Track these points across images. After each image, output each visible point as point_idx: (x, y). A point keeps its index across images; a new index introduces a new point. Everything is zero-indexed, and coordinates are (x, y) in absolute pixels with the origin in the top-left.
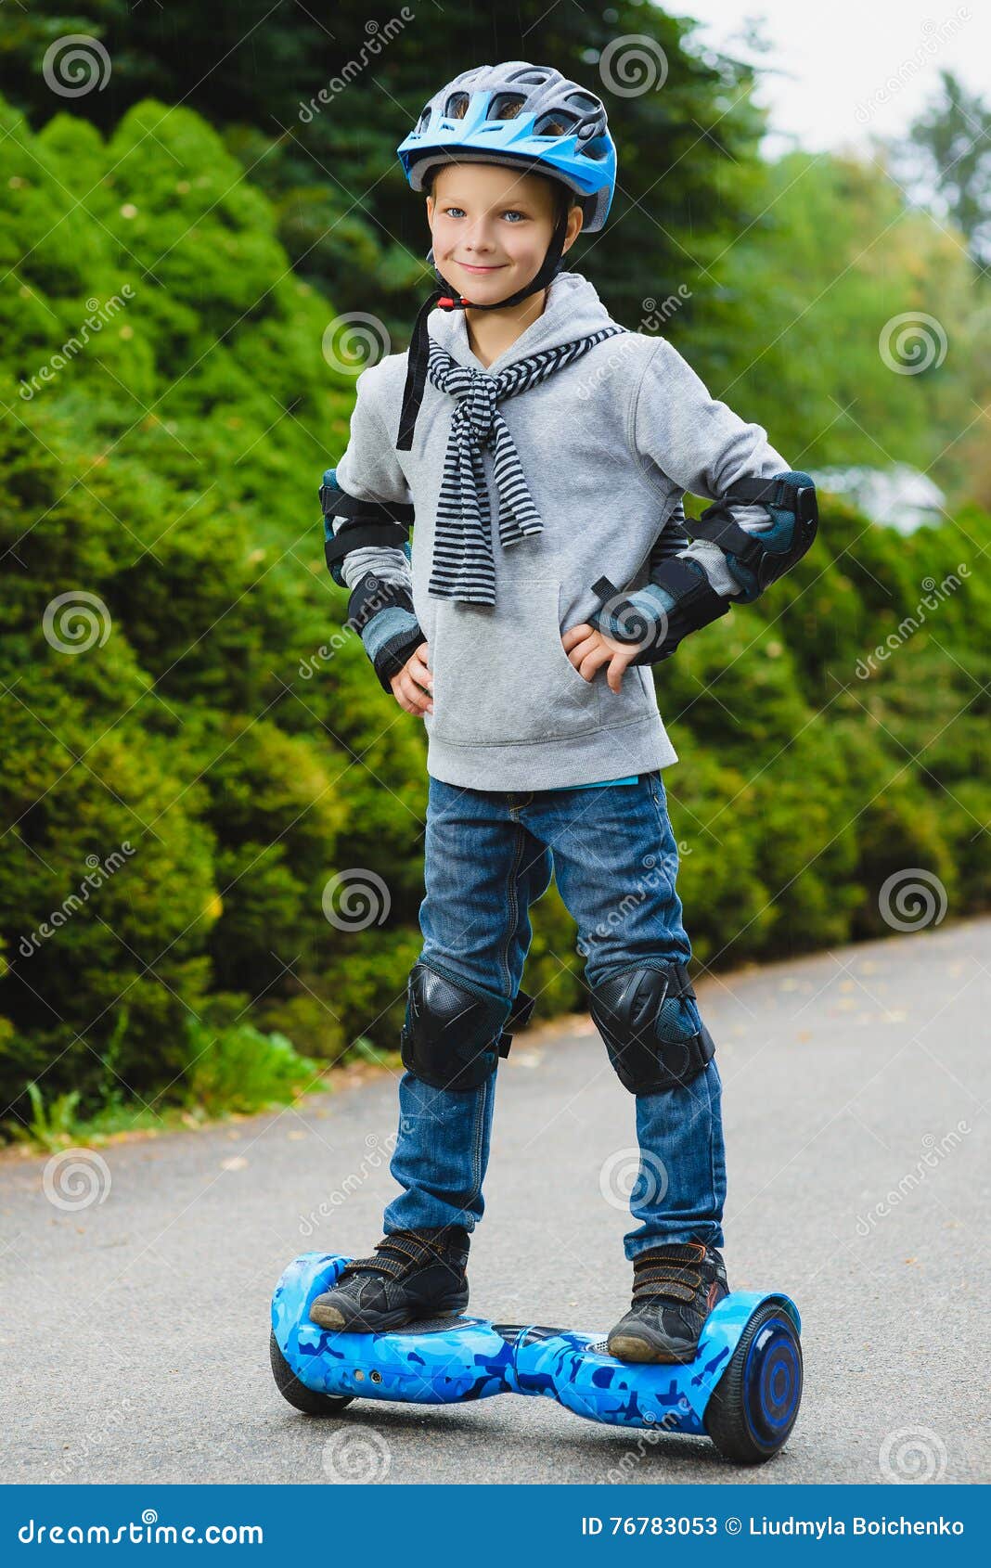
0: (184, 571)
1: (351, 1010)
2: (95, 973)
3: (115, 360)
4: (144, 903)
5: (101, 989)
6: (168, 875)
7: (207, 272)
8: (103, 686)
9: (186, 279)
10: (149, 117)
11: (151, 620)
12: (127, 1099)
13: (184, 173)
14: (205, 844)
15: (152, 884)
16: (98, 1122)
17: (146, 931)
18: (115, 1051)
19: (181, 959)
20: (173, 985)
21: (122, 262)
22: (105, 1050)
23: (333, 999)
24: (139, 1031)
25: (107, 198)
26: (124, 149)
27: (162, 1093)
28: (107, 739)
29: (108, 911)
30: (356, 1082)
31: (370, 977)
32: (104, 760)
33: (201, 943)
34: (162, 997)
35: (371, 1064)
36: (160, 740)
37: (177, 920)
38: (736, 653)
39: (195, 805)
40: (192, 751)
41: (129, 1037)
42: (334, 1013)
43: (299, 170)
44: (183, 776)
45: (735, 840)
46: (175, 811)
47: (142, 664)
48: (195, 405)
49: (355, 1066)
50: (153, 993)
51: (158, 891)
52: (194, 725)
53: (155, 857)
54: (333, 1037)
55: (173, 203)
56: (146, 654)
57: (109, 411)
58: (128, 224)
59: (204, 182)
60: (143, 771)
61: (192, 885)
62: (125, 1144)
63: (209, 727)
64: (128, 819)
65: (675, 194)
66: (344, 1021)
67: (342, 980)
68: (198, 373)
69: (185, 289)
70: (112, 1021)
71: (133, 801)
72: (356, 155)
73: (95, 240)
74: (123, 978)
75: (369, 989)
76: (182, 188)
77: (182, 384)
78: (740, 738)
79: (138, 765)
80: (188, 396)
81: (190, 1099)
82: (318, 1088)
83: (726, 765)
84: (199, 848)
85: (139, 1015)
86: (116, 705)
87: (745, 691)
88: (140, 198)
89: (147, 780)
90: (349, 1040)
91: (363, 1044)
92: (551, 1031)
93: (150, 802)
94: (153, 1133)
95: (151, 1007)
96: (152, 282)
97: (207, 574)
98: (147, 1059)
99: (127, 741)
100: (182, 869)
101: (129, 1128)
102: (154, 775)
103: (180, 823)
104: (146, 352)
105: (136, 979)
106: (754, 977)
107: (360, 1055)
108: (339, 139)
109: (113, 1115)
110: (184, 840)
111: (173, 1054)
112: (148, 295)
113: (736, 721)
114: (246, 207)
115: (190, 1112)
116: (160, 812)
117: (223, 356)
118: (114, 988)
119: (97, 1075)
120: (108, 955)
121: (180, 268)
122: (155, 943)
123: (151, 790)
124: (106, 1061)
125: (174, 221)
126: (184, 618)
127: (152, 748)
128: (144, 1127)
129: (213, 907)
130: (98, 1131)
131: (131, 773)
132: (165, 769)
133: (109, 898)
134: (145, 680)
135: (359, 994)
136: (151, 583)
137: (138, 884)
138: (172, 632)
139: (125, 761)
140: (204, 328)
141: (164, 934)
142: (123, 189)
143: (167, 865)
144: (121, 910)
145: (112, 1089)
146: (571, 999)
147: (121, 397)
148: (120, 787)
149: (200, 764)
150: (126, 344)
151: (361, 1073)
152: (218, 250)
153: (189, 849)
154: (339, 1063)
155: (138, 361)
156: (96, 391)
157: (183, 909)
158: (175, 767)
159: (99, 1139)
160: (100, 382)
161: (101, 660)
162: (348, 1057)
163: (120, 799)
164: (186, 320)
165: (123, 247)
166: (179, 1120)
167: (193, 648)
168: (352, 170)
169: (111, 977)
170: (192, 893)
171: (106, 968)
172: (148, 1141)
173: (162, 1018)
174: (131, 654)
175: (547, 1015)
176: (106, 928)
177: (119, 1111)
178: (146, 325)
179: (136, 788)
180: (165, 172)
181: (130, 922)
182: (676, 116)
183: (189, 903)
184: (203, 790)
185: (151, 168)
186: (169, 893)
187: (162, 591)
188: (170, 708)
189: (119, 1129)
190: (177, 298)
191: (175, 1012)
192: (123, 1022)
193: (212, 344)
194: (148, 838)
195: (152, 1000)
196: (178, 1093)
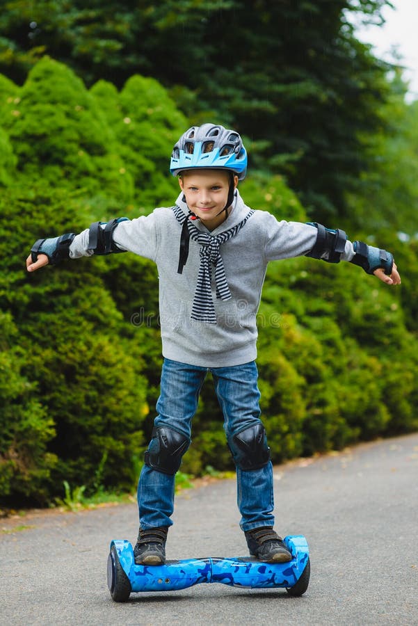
0: (138, 270)
1: (205, 453)
2: (95, 437)
3: (117, 182)
4: (116, 408)
5: (96, 443)
6: (126, 396)
7: (158, 146)
8: (101, 317)
9: (149, 149)
10: (136, 81)
11: (124, 291)
12: (106, 489)
13: (151, 105)
14: (143, 384)
15: (119, 400)
16: (94, 499)
17: (116, 419)
18: (101, 469)
19: (131, 431)
20: (127, 442)
21: (124, 142)
22: (97, 469)
23: (198, 450)
24: (112, 461)
25: (118, 115)
26: (126, 95)
27: (121, 486)
28: (103, 340)
29: (100, 411)
30: (205, 484)
31: (213, 440)
32: (101, 348)
33: (140, 425)
34: (122, 447)
35: (212, 477)
36: (125, 340)
37: (129, 415)
38: (377, 308)
39: (139, 368)
40: (139, 345)
41: (107, 463)
42: (198, 454)
43: (203, 104)
44: (134, 355)
45: (373, 386)
46: (130, 370)
47: (119, 308)
48: (152, 201)
49: (206, 477)
50: (118, 445)
51: (121, 403)
52: (141, 334)
53: (120, 389)
54: (196, 465)
55: (145, 118)
56: (120, 304)
57: (113, 203)
58: (126, 126)
59: (159, 109)
60: (117, 353)
61: (136, 401)
62: (104, 508)
63: (147, 335)
64: (110, 373)
65: (360, 116)
66: (202, 459)
67: (201, 442)
68: (154, 188)
69: (149, 153)
70: (101, 456)
71: (113, 365)
72: (228, 98)
73: (111, 133)
74: (106, 439)
75: (213, 445)
76: (150, 111)
77: (148, 192)
78: (377, 344)
79: (115, 351)
80: (150, 197)
81: (133, 490)
82: (188, 486)
83: (371, 355)
84: (140, 386)
85: (112, 454)
86: (106, 325)
87: (380, 325)
88: (132, 115)
89: (119, 357)
90: (204, 467)
91: (209, 468)
92: (290, 465)
93: (119, 366)
94: (116, 503)
95: (117, 451)
96: (137, 149)
97: (148, 272)
98: (115, 472)
99: (111, 341)
100: (132, 394)
101: (106, 502)
102: (122, 354)
103: (132, 375)
104: (130, 178)
105: (111, 439)
106: (380, 444)
107: (208, 473)
108: (221, 92)
109: (100, 496)
110: (133, 382)
111: (127, 471)
112: (134, 155)
113: (377, 337)
114: (176, 119)
115: (132, 495)
116: (124, 371)
117: (164, 180)
118: (102, 443)
119: (94, 479)
120: (100, 429)
121: (148, 144)
122: (119, 424)
123: (120, 361)
124: (98, 473)
125: (146, 125)
126: (137, 289)
127: (121, 344)
128: (113, 501)
129: (145, 410)
130: (92, 502)
131: (112, 353)
132: (127, 353)
133: (101, 405)
134: (120, 315)
135: (208, 447)
136: (124, 275)
137: (113, 400)
138: (132, 295)
139: (109, 348)
140: (157, 169)
141: (123, 421)
142: (125, 111)
143: (125, 392)
144: (106, 410)
145: (99, 485)
146: (300, 451)
147: (118, 198)
148: (106, 359)
149: (141, 350)
150: (122, 175)
151: (208, 481)
152: (163, 137)
153: (136, 386)
154: (199, 476)
155: (127, 183)
156: (109, 195)
157: (132, 411)
158: (131, 352)
159: (92, 506)
160: (111, 191)
161: (101, 307)
162: (203, 474)
163: (106, 364)
164: (150, 166)
165: (124, 135)
166: (127, 498)
167: (141, 302)
168: (225, 105)
169: (101, 438)
170: (136, 404)
171: (99, 435)
172: (113, 507)
173: (122, 456)
174: (114, 304)
175: (290, 458)
176: (99, 418)
177: (102, 494)
178: (133, 168)
179: (113, 360)
180: (142, 105)
181: (109, 416)
182: (361, 85)
183: (135, 409)
184: (142, 361)
185: (136, 103)
186: (126, 404)
187: (129, 278)
188: (131, 327)
189: (102, 502)
190: (146, 157)
191: (128, 453)
192: (105, 457)
193: (160, 176)
194: (118, 380)
195: (118, 448)
196: (127, 487)
